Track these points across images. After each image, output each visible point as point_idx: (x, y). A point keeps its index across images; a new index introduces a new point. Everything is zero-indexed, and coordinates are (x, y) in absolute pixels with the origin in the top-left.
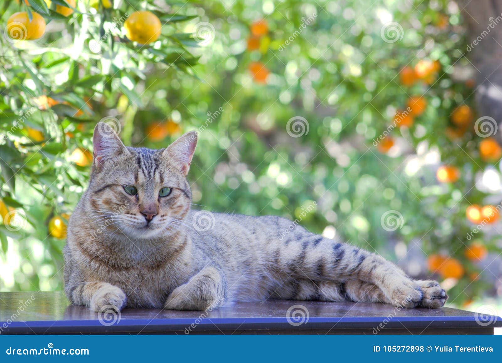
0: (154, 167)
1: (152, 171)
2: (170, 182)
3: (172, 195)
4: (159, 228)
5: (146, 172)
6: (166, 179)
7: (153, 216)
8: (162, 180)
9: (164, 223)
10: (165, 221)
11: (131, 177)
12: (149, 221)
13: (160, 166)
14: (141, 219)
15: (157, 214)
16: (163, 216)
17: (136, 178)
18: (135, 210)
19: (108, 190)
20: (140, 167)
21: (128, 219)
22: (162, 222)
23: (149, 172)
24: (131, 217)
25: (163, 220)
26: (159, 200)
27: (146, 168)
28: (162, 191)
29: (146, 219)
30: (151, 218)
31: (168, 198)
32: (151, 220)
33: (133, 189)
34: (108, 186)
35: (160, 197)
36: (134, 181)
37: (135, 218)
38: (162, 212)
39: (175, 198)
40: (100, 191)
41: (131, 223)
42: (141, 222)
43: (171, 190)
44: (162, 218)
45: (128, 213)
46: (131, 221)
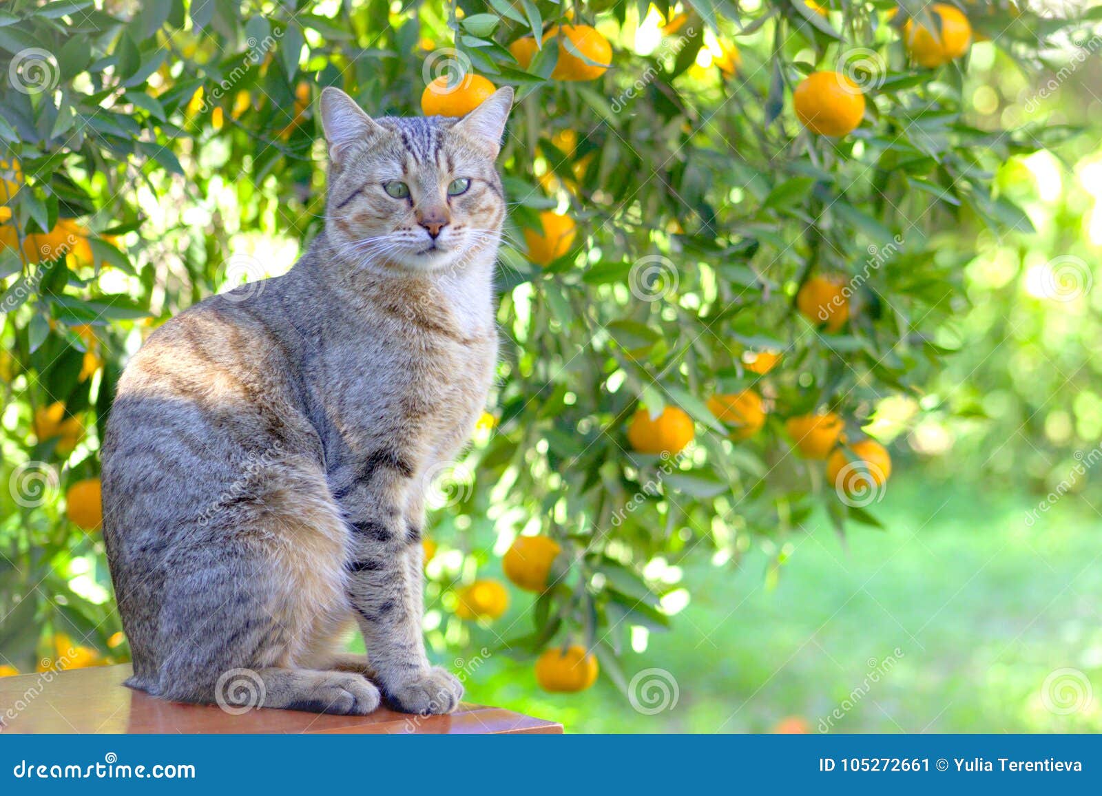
0: (433, 145)
1: (431, 154)
2: (465, 168)
3: (470, 192)
4: (453, 247)
5: (419, 157)
6: (458, 163)
7: (441, 228)
8: (451, 168)
9: (462, 239)
10: (462, 236)
11: (397, 166)
12: (434, 236)
13: (447, 145)
14: (422, 235)
15: (448, 223)
16: (460, 228)
17: (405, 168)
18: (410, 220)
19: (359, 198)
20: (409, 148)
21: (399, 239)
22: (458, 237)
23: (425, 157)
24: (405, 235)
25: (459, 234)
26: (449, 203)
27: (419, 150)
28: (453, 185)
29: (430, 234)
30: (437, 231)
31: (464, 196)
32: (438, 234)
33: (400, 186)
34: (359, 191)
35: (450, 196)
36: (400, 171)
37: (411, 235)
38: (455, 222)
39: (478, 195)
40: (344, 204)
41: (406, 245)
42: (423, 240)
43: (470, 181)
44: (456, 232)
45: (398, 229)
46: (406, 242)
